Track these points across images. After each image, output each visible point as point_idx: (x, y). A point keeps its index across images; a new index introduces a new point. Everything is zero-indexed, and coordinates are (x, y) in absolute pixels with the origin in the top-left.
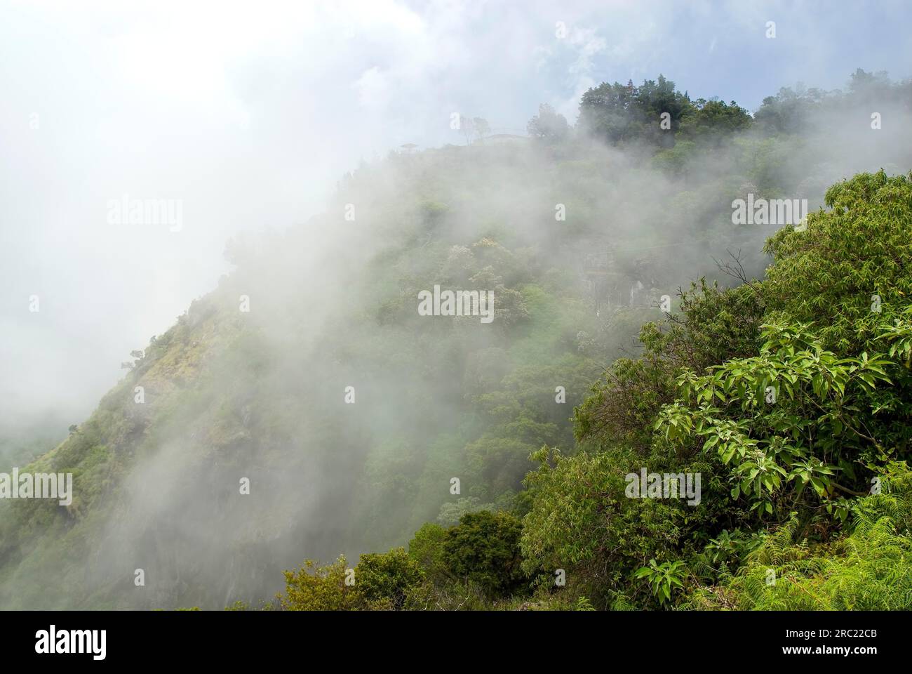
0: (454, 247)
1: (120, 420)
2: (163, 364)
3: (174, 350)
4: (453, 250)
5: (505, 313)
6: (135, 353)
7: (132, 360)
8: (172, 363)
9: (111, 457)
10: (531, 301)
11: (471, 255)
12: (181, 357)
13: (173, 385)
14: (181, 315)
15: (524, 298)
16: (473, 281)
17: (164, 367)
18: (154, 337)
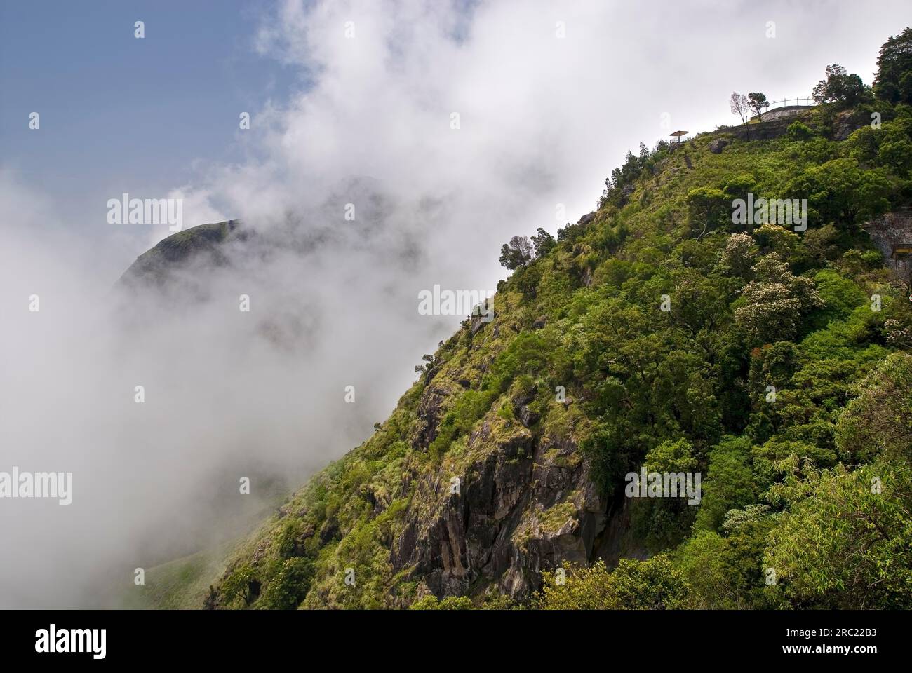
0: (733, 235)
1: (415, 418)
2: (449, 367)
3: (460, 353)
4: (731, 238)
5: (795, 303)
6: (427, 357)
7: (424, 363)
8: (458, 365)
9: (409, 452)
10: (825, 288)
11: (752, 242)
12: (465, 360)
13: (460, 386)
14: (465, 320)
15: (817, 286)
16: (755, 270)
17: (451, 369)
18: (442, 342)
